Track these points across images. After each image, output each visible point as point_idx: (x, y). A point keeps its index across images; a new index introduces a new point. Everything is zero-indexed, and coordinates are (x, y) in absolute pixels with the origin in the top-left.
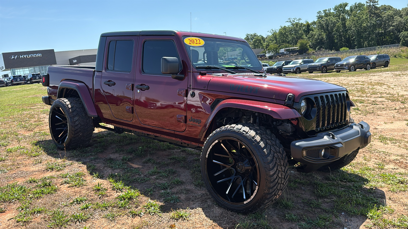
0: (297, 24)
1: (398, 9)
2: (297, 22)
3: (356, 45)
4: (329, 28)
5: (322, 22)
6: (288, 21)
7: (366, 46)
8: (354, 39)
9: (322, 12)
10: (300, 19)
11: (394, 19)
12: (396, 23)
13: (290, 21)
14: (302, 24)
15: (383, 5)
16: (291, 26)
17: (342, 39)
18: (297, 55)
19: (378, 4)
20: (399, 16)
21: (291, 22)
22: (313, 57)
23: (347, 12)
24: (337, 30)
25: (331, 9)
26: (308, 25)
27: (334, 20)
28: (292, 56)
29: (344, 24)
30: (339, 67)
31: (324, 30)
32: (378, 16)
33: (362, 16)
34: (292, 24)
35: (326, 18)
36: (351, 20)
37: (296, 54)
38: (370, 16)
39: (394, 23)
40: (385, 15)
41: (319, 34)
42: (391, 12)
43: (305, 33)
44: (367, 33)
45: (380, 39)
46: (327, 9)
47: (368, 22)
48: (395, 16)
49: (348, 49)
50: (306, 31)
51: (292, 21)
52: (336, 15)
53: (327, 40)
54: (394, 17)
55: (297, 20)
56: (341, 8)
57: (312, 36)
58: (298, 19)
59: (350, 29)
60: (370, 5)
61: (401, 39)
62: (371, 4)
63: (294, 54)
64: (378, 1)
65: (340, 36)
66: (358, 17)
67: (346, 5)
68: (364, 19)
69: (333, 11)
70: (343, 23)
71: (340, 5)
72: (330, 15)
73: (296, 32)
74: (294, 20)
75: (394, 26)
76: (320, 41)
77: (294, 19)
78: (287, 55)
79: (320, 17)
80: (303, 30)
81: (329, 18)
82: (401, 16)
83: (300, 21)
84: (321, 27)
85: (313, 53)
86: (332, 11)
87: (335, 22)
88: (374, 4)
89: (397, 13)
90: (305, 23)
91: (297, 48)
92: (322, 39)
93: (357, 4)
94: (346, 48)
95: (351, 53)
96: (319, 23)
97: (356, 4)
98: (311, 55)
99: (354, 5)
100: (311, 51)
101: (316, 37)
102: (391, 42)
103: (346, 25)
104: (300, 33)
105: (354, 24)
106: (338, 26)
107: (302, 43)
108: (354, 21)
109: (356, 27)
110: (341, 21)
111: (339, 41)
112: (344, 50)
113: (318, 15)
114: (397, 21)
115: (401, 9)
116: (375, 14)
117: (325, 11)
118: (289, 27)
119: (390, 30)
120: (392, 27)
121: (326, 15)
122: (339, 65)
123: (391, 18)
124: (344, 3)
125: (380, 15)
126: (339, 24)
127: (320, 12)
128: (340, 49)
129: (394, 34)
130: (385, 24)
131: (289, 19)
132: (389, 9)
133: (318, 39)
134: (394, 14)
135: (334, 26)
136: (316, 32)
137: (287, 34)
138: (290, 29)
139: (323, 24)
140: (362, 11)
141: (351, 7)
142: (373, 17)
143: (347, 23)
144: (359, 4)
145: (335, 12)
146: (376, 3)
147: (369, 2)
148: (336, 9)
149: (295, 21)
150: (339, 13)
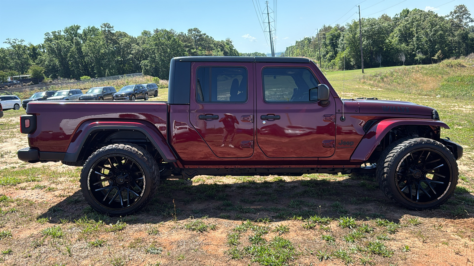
0: (19, 47)
1: (134, 37)
2: (20, 43)
3: (96, 74)
4: (62, 53)
5: (53, 46)
6: (6, 42)
7: (108, 74)
8: (93, 67)
9: (51, 34)
10: (22, 41)
11: (132, 47)
12: (135, 52)
13: (9, 43)
14: (25, 46)
15: (118, 31)
16: (12, 48)
17: (79, 66)
18: (31, 85)
19: (113, 30)
20: (136, 44)
21: (11, 44)
22: (53, 87)
23: (80, 36)
24: (71, 56)
25: (61, 31)
26: (34, 49)
27: (67, 44)
28: (24, 85)
29: (79, 49)
30: (120, 97)
31: (56, 55)
32: (115, 42)
33: (99, 42)
34: (13, 46)
35: (57, 41)
36: (87, 46)
37: (30, 83)
38: (107, 42)
39: (133, 51)
40: (123, 41)
41: (50, 60)
42: (127, 39)
43: (31, 58)
44: (107, 60)
45: (120, 67)
46: (57, 31)
47: (106, 48)
48: (132, 43)
49: (89, 77)
50: (32, 55)
51: (11, 42)
52: (68, 39)
53: (60, 67)
54: (132, 45)
55: (18, 42)
56: (73, 31)
57: (41, 62)
58: (20, 40)
59: (86, 56)
60: (105, 30)
61: (142, 68)
62: (107, 29)
63: (28, 84)
64: (113, 26)
65: (76, 62)
66: (95, 42)
67: (78, 28)
68: (101, 45)
69: (64, 34)
70: (77, 48)
71: (71, 27)
72: (60, 39)
73: (19, 56)
74: (14, 41)
75: (133, 54)
76: (52, 68)
77: (14, 39)
78: (19, 85)
79: (48, 40)
80: (28, 54)
81: (61, 42)
82: (138, 44)
83: (23, 43)
84: (52, 51)
85: (51, 82)
86: (62, 33)
87: (68, 46)
88: (110, 29)
89: (134, 40)
90: (29, 46)
91: (29, 76)
92: (54, 66)
93: (91, 27)
94: (87, 76)
95: (93, 82)
96: (49, 47)
97: (89, 27)
98: (49, 85)
99: (87, 28)
100: (47, 80)
101: (46, 63)
102: (132, 71)
103: (82, 50)
104: (25, 57)
105: (91, 50)
106: (73, 52)
107: (35, 70)
108: (90, 46)
109: (93, 53)
110: (76, 45)
111: (76, 68)
112: (85, 78)
113: (46, 37)
114: (135, 49)
115: (136, 37)
116: (111, 40)
117: (54, 33)
118: (9, 50)
119: (130, 58)
120: (131, 55)
121: (57, 38)
122: (120, 96)
123: (128, 45)
124: (75, 25)
125: (117, 41)
126: (74, 48)
127: (49, 33)
128: (81, 78)
129: (134, 62)
130: (123, 52)
131: (8, 39)
132: (125, 36)
133: (50, 66)
134: (131, 42)
135: (68, 51)
136: (45, 57)
137: (6, 58)
138: (10, 51)
139: (54, 48)
140: (97, 36)
141: (84, 30)
142: (110, 43)
143: (84, 48)
144: (93, 28)
145: (66, 35)
146: (112, 29)
147: (104, 27)
148: (67, 31)
149: (17, 42)
150: (71, 37)
